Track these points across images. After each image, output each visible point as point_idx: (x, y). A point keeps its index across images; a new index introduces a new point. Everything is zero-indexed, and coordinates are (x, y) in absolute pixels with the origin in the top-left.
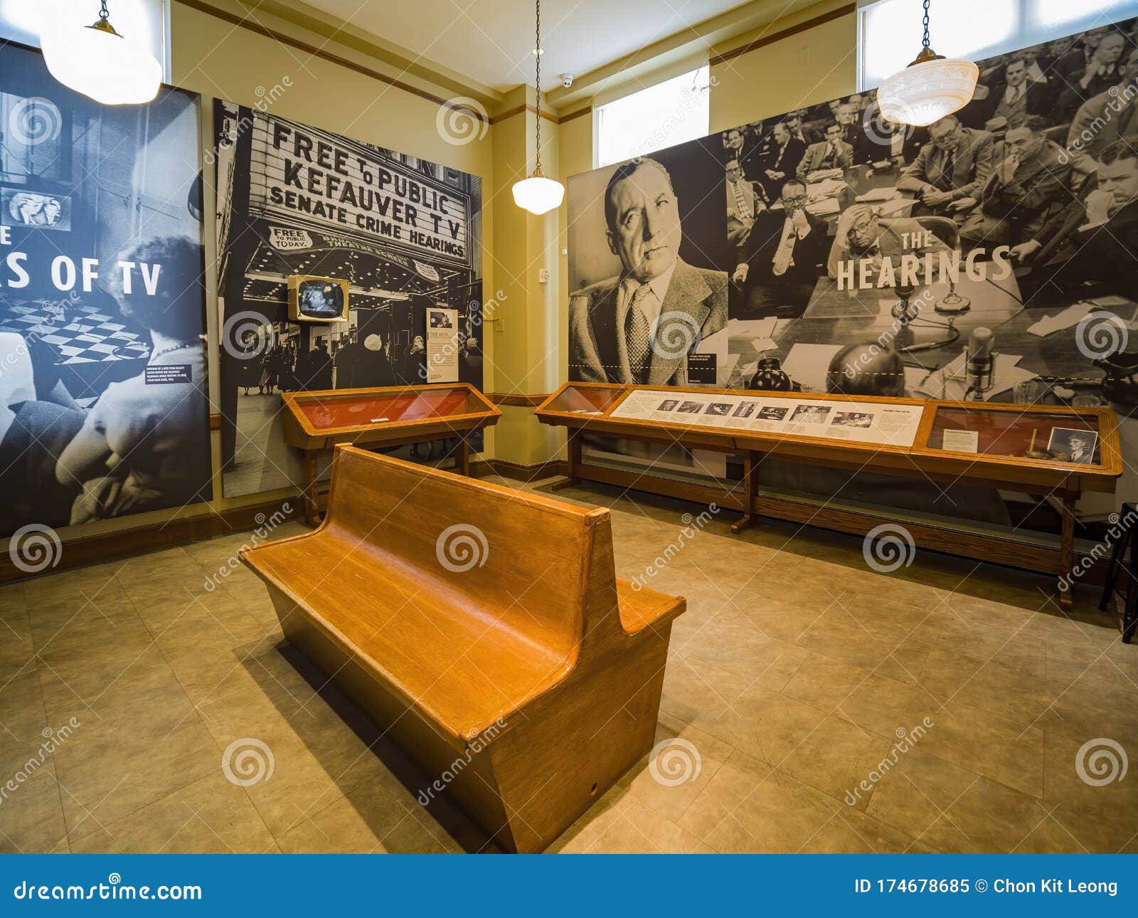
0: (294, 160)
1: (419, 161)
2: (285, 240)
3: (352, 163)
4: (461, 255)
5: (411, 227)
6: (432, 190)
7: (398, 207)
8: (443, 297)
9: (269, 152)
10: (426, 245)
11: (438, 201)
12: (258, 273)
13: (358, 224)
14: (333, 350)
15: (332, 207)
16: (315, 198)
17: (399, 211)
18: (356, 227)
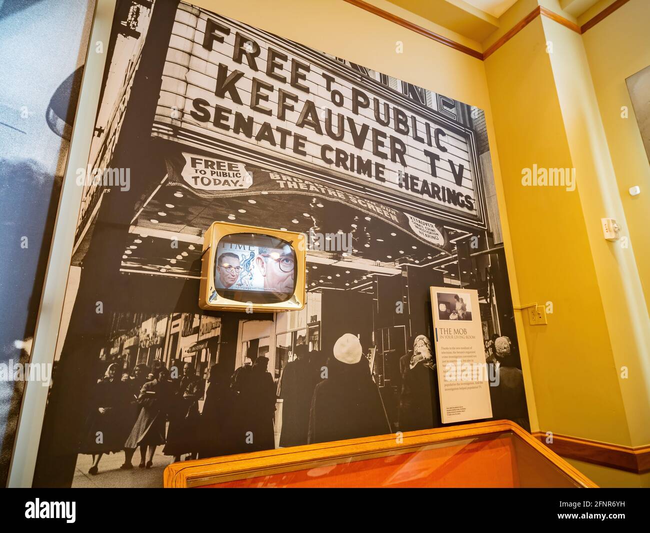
0: (233, 67)
1: (404, 84)
2: (208, 175)
3: (315, 78)
4: (471, 208)
5: (398, 166)
6: (424, 121)
7: (380, 138)
8: (453, 270)
9: (194, 53)
10: (422, 192)
11: (433, 134)
12: (154, 227)
13: (324, 157)
14: (278, 366)
15: (285, 133)
16: (260, 119)
17: (382, 144)
18: (322, 163)
